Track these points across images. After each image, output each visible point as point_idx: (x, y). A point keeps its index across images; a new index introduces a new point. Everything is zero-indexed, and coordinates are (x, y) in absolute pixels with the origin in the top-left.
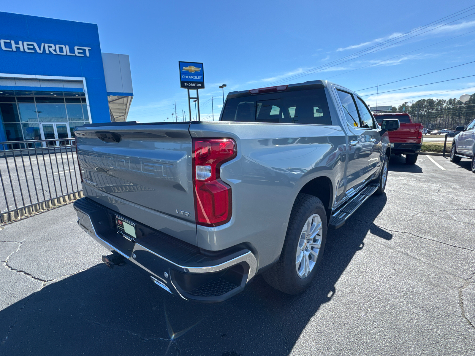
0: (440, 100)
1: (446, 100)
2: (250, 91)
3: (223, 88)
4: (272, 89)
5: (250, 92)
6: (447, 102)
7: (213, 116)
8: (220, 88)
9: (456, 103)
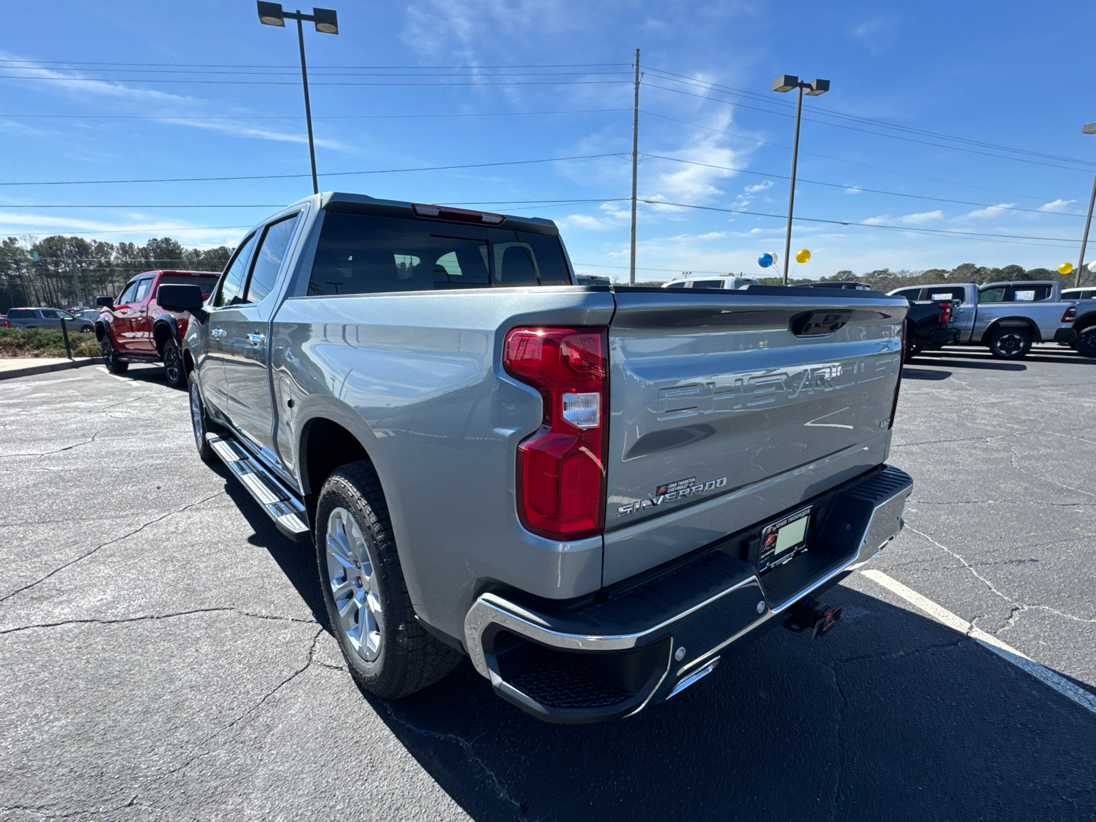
0: (101, 244)
1: (114, 245)
2: (413, 205)
4: (460, 214)
5: (415, 210)
6: (118, 249)
9: (135, 253)
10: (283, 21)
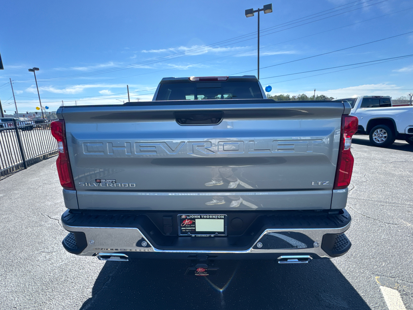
3: (34, 71)
5: (190, 80)
7: (15, 103)
8: (29, 71)
10: (253, 14)
